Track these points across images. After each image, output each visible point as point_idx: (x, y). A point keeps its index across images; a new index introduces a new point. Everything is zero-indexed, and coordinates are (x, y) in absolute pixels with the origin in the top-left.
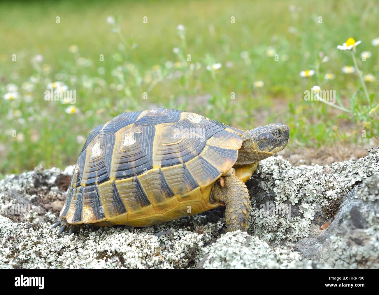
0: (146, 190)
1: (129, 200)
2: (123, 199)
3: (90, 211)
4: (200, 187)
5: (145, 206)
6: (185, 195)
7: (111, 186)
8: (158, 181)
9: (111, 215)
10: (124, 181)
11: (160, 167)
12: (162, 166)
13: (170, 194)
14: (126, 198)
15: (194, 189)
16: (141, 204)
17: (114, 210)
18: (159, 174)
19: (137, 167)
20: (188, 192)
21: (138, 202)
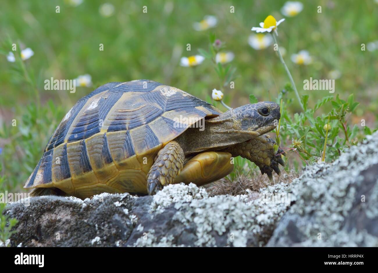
0: (90, 155)
1: (73, 164)
2: (69, 162)
3: (41, 175)
4: (136, 155)
5: (88, 171)
6: (122, 162)
7: (63, 148)
8: (101, 145)
9: (57, 180)
10: (74, 144)
11: (106, 131)
12: (108, 131)
13: (109, 160)
14: (72, 161)
15: (130, 156)
16: (84, 169)
17: (60, 174)
18: (103, 138)
19: (88, 131)
20: (124, 159)
21: (81, 167)
